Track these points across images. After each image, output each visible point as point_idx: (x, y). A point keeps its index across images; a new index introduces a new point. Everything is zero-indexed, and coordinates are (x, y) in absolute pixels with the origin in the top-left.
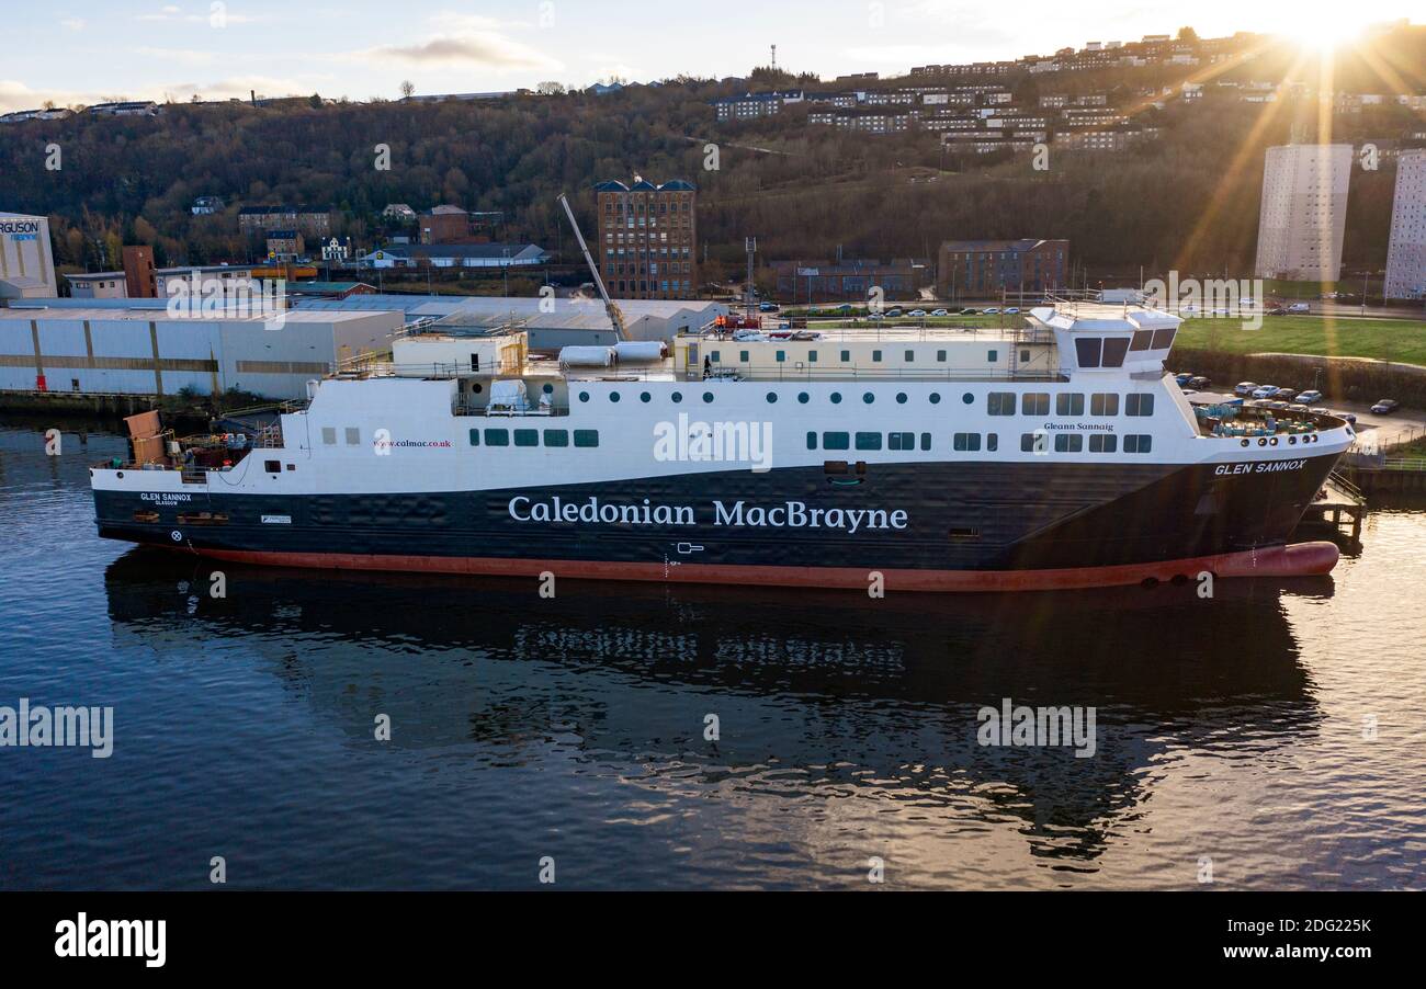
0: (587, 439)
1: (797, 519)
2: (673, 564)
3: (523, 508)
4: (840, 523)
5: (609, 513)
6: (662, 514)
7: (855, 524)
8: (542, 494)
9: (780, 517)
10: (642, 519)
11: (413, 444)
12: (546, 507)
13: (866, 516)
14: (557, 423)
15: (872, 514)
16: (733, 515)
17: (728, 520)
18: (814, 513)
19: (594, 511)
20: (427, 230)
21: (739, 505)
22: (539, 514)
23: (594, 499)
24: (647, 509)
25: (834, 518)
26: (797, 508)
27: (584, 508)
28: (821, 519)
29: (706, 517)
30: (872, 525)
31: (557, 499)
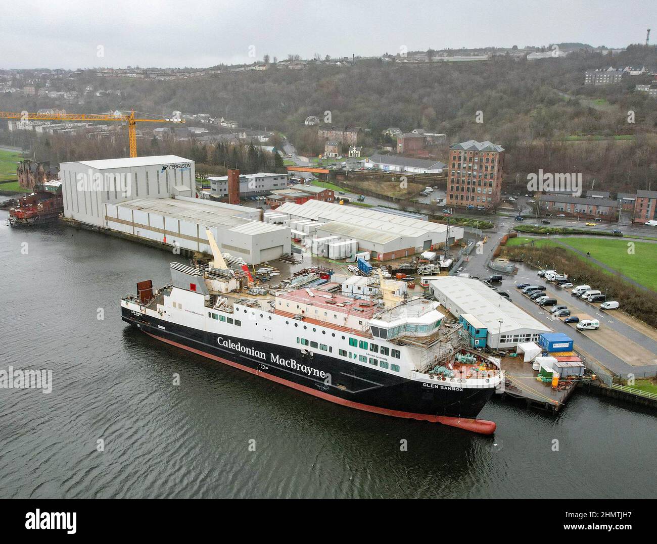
0: (238, 323)
1: (294, 366)
2: (260, 371)
3: (221, 341)
4: (306, 371)
5: (243, 349)
6: (257, 354)
7: (310, 372)
8: (226, 338)
9: (289, 364)
10: (252, 354)
11: (194, 313)
12: (227, 342)
13: (313, 370)
14: (230, 316)
15: (315, 371)
16: (276, 359)
17: (275, 361)
18: (299, 365)
19: (239, 348)
20: (400, 145)
21: (278, 356)
22: (226, 344)
23: (239, 343)
24: (253, 351)
25: (304, 368)
26: (293, 362)
27: (237, 346)
28: (300, 367)
29: (269, 357)
30: (314, 374)
31: (230, 341)
